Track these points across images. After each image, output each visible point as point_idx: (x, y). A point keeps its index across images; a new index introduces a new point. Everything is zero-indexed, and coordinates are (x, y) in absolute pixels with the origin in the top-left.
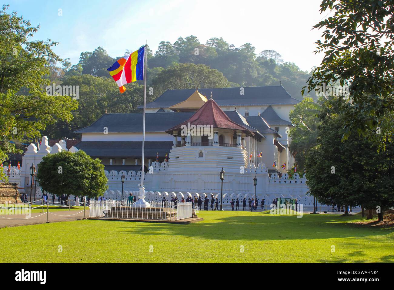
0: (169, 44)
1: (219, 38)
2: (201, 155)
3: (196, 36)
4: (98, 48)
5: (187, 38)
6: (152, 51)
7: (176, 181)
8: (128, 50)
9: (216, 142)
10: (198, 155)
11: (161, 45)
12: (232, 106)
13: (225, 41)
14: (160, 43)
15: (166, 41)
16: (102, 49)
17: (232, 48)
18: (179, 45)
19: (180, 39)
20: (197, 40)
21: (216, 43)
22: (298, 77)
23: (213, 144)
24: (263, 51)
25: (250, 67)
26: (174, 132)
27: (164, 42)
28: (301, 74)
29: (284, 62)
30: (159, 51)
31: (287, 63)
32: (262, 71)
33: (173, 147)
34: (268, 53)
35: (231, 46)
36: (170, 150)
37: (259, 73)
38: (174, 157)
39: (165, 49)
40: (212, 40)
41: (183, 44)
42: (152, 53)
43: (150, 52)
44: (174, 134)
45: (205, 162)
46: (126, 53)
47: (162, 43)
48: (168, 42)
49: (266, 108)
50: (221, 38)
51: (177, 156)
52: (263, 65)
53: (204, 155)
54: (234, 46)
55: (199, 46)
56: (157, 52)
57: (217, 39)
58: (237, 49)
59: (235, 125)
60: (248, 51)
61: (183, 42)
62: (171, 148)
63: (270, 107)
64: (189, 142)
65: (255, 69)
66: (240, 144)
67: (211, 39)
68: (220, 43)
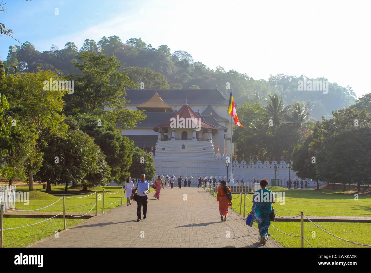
0: (93, 42)
1: (138, 38)
2: (183, 147)
3: (118, 36)
4: (26, 42)
5: (110, 37)
6: (77, 47)
7: (164, 167)
8: (53, 45)
9: (195, 138)
10: (181, 147)
11: (85, 42)
12: (179, 105)
13: (143, 42)
14: (85, 41)
15: (90, 39)
16: (30, 44)
17: (150, 48)
18: (104, 43)
19: (104, 38)
20: (119, 40)
21: (135, 43)
22: (209, 76)
23: (193, 139)
24: (176, 52)
25: (166, 65)
26: (159, 129)
27: (89, 40)
28: (212, 74)
29: (194, 62)
30: (83, 47)
31: (196, 62)
32: (176, 69)
33: (158, 140)
34: (180, 54)
35: (149, 46)
36: (156, 143)
37: (173, 71)
38: (161, 148)
39: (89, 46)
40: (132, 39)
41: (106, 42)
42: (77, 49)
43: (75, 48)
44: (159, 131)
45: (187, 152)
46: (51, 48)
47: (87, 40)
48: (92, 40)
49: (206, 107)
50: (140, 38)
51: (164, 148)
52: (178, 65)
53: (186, 147)
54: (152, 46)
55: (121, 45)
56: (82, 48)
57: (136, 39)
58: (154, 49)
59: (207, 125)
60: (165, 52)
61: (107, 41)
62: (157, 142)
63: (209, 106)
64: (174, 138)
65: (170, 68)
66: (210, 139)
67: (130, 39)
68: (139, 43)
